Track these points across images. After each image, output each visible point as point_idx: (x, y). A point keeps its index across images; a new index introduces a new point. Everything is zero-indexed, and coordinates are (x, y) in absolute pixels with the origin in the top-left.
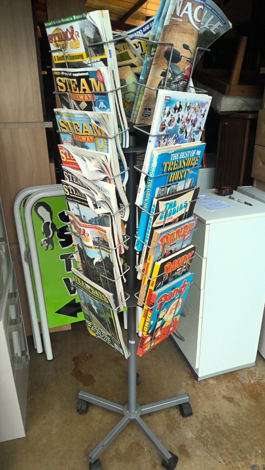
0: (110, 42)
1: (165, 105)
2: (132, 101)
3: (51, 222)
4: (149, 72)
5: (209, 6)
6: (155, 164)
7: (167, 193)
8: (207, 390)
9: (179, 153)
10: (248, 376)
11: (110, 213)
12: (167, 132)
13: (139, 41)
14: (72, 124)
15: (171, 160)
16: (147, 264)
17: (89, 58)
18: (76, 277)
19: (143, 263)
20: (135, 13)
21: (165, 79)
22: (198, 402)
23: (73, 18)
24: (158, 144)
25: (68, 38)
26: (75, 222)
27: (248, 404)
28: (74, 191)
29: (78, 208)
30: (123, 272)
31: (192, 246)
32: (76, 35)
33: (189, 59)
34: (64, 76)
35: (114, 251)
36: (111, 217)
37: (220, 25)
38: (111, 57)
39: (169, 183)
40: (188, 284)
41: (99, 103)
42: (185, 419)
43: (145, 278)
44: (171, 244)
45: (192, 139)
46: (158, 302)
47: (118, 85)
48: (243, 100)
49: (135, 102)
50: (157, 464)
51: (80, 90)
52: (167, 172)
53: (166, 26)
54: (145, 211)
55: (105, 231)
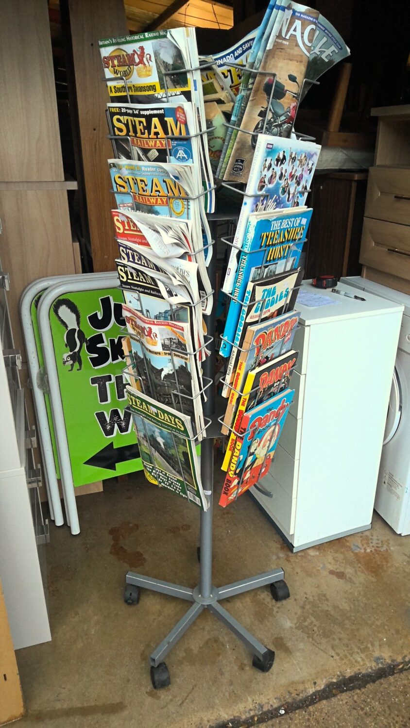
0: (196, 70)
1: (266, 155)
2: (219, 149)
3: (77, 329)
4: (245, 110)
5: (322, 26)
6: (251, 235)
7: (264, 277)
8: (306, 564)
9: (281, 221)
10: (363, 543)
11: (189, 303)
12: (267, 191)
13: (229, 68)
14: (136, 180)
15: (272, 230)
16: (236, 375)
17: (163, 90)
18: (133, 398)
19: (231, 374)
20: (169, 20)
21: (263, 121)
22: (296, 580)
23: (144, 36)
24: (256, 208)
25: (135, 62)
26: (134, 319)
27: (365, 580)
28: (135, 275)
29: (139, 300)
30: (204, 387)
31: (293, 352)
32: (147, 59)
33: (295, 94)
34: (126, 114)
35: (193, 356)
36: (191, 308)
37: (334, 51)
38: (196, 90)
39: (267, 261)
40: (288, 404)
41: (177, 151)
42: (279, 604)
43: (233, 394)
44: (268, 347)
45: (295, 203)
46: (251, 428)
47: (204, 128)
48: (344, 153)
49: (224, 151)
50: (245, 665)
51: (149, 133)
52: (266, 246)
53: (270, 50)
54: (237, 300)
55: (183, 328)
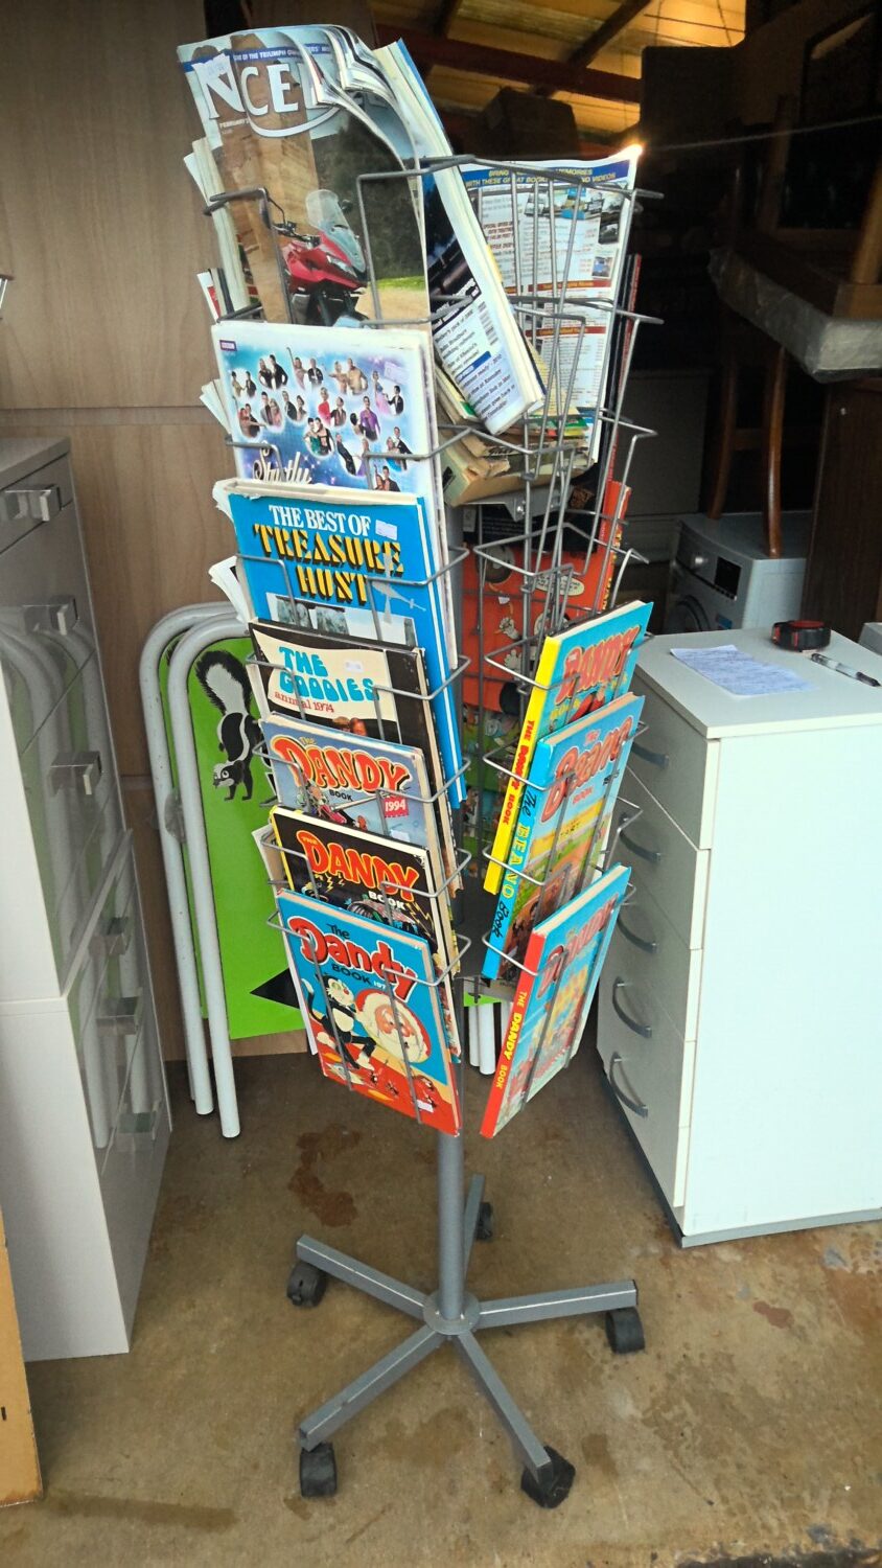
3: (245, 714)
8: (706, 1278)
10: (854, 1250)
20: (623, 32)
27: (836, 1337)
42: (619, 1360)
50: (507, 1482)
